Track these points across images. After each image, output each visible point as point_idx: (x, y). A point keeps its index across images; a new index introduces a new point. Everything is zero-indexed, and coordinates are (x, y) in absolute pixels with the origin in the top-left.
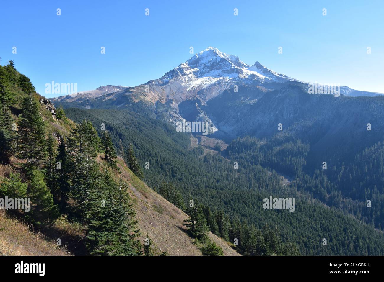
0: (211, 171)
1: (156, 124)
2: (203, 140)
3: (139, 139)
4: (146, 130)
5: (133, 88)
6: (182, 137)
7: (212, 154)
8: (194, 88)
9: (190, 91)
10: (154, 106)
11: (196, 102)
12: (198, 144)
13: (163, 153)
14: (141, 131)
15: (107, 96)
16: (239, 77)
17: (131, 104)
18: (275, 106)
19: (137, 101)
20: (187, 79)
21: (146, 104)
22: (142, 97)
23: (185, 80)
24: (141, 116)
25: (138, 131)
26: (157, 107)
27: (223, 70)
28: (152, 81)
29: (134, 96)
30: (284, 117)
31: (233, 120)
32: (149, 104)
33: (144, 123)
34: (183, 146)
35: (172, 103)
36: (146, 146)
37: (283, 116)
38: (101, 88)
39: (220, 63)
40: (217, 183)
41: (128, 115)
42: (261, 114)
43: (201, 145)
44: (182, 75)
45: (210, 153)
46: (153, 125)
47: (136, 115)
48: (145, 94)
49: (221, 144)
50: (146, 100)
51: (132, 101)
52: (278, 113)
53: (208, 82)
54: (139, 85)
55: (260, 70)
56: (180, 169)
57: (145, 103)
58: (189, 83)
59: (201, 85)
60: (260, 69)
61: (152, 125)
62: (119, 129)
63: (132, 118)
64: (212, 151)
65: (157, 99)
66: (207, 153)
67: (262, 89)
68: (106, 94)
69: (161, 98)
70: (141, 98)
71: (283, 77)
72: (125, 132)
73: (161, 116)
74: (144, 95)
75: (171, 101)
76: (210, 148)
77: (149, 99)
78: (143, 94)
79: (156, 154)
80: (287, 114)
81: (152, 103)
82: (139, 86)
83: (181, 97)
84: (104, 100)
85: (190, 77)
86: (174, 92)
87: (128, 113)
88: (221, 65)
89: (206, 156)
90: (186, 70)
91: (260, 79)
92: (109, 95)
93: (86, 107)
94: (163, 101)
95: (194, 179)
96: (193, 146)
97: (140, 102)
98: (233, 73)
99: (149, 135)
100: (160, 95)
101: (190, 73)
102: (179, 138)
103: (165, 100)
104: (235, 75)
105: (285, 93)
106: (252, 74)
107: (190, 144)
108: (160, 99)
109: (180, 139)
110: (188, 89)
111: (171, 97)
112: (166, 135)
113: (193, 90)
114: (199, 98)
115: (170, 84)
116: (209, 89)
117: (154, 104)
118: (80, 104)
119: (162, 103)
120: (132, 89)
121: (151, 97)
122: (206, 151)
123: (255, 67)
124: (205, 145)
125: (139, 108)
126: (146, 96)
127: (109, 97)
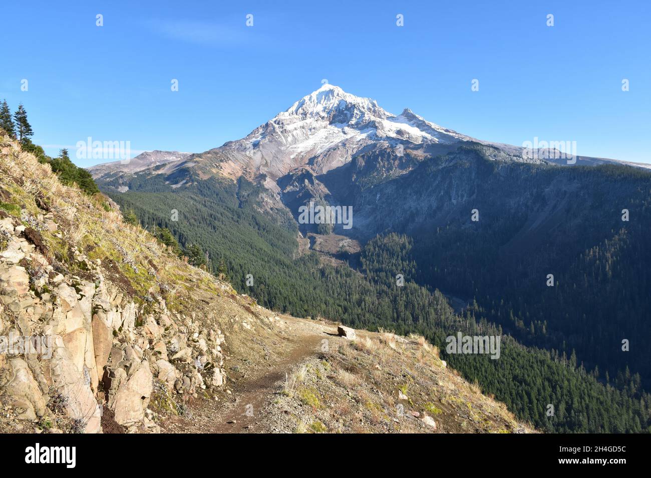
0: (333, 294)
1: (239, 217)
2: (318, 242)
3: (212, 242)
4: (223, 226)
5: (199, 156)
6: (284, 237)
7: (333, 265)
8: (302, 154)
9: (295, 160)
10: (234, 185)
11: (306, 179)
12: (310, 248)
13: (253, 265)
14: (214, 228)
15: (154, 170)
16: (378, 134)
17: (196, 183)
18: (437, 182)
19: (205, 177)
20: (290, 139)
21: (221, 182)
22: (214, 171)
23: (287, 141)
24: (214, 203)
25: (210, 229)
26: (240, 187)
27: (350, 123)
28: (231, 142)
29: (201, 169)
30: (453, 201)
31: (369, 207)
32: (226, 182)
33: (219, 216)
34: (285, 254)
35: (265, 180)
36: (224, 254)
37: (450, 200)
38: (143, 156)
39: (345, 112)
40: (344, 313)
41: (192, 202)
42: (415, 197)
43: (315, 250)
44: (282, 132)
45: (331, 264)
46: (234, 217)
47: (205, 202)
48: (219, 166)
49: (348, 248)
50: (221, 175)
51: (197, 177)
52: (442, 194)
53: (325, 144)
54: (208, 150)
55: (412, 122)
56: (282, 291)
57: (219, 181)
58: (294, 146)
59: (314, 148)
60: (412, 120)
61: (232, 218)
62: (177, 226)
63: (199, 206)
64: (333, 260)
65: (240, 174)
66: (325, 263)
67: (415, 155)
68: (153, 165)
69: (246, 171)
70: (213, 173)
71: (451, 134)
72: (188, 232)
73: (246, 201)
74: (217, 167)
75: (263, 177)
76: (330, 255)
77: (226, 175)
78: (216, 165)
79: (241, 267)
80: (458, 197)
81: (231, 180)
82: (209, 153)
83: (281, 170)
84: (149, 177)
85: (294, 135)
86: (269, 161)
87: (192, 198)
88: (346, 114)
89: (324, 269)
90: (288, 124)
91: (412, 137)
92: (158, 168)
93: (118, 188)
94: (250, 177)
95: (306, 307)
96: (302, 252)
97: (212, 179)
98: (368, 128)
99: (228, 235)
100: (245, 167)
101: (295, 129)
102: (278, 239)
103: (253, 174)
104: (371, 131)
105: (453, 161)
106: (398, 129)
107: (298, 249)
108: (244, 173)
109: (280, 242)
110: (292, 157)
111: (263, 170)
112: (257, 234)
113: (300, 156)
114: (311, 171)
115: (261, 147)
116: (327, 156)
117: (235, 182)
118: (109, 184)
119: (247, 181)
120: (197, 157)
121: (229, 171)
122: (324, 259)
123: (403, 118)
124: (322, 251)
125: (209, 188)
126: (221, 168)
127: (158, 171)
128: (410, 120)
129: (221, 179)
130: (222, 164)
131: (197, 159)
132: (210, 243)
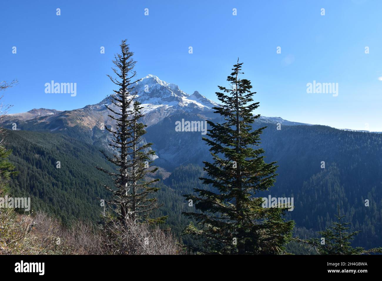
1: (93, 150)
3: (75, 165)
4: (83, 156)
5: (69, 112)
10: (91, 131)
13: (103, 181)
14: (77, 157)
15: (39, 120)
16: (179, 105)
17: (66, 129)
19: (73, 125)
21: (82, 129)
22: (78, 122)
24: (77, 141)
25: (74, 157)
26: (94, 133)
27: (163, 98)
28: (90, 106)
29: (70, 120)
31: (174, 147)
32: (85, 129)
33: (81, 149)
38: (33, 111)
39: (160, 91)
41: (63, 139)
46: (90, 150)
47: (71, 140)
48: (82, 119)
49: (162, 172)
50: (82, 125)
51: (67, 125)
53: (148, 109)
54: (75, 109)
55: (199, 99)
57: (81, 128)
62: (51, 153)
63: (67, 142)
65: (94, 125)
67: (202, 117)
68: (39, 117)
69: (99, 123)
70: (77, 123)
73: (98, 142)
74: (80, 119)
76: (151, 176)
77: (85, 124)
79: (95, 183)
81: (89, 128)
82: (75, 111)
84: (36, 124)
87: (62, 137)
91: (199, 107)
92: (41, 118)
97: (76, 126)
98: (173, 101)
100: (98, 121)
104: (175, 103)
106: (191, 103)
108: (97, 124)
111: (109, 123)
112: (104, 162)
116: (149, 116)
117: (91, 129)
119: (99, 129)
120: (67, 113)
121: (88, 123)
123: (194, 96)
125: (74, 132)
126: (83, 120)
127: (42, 120)
128: (198, 98)
129: (83, 127)
130: (83, 118)
131: (68, 114)
132: (73, 166)
